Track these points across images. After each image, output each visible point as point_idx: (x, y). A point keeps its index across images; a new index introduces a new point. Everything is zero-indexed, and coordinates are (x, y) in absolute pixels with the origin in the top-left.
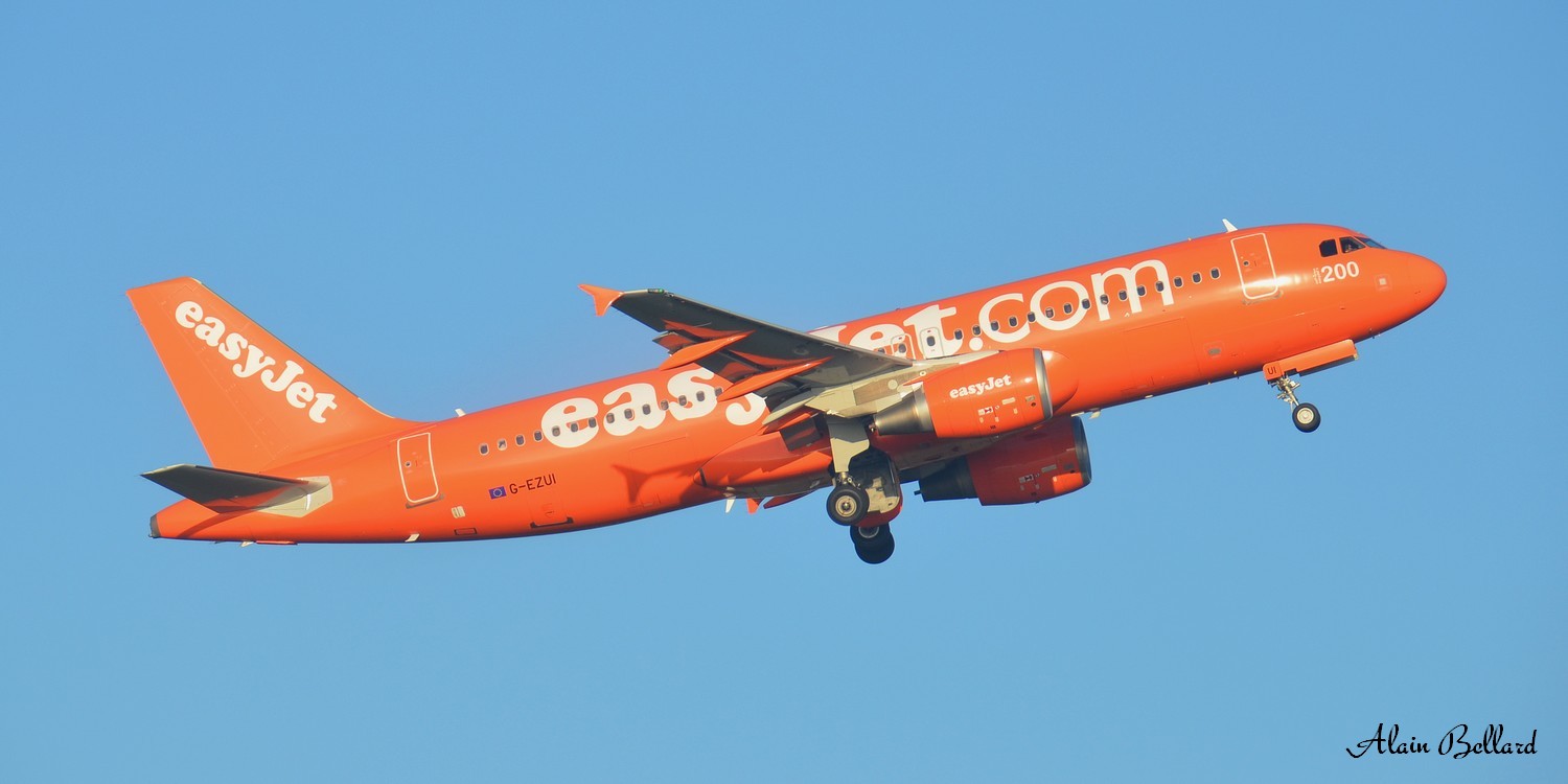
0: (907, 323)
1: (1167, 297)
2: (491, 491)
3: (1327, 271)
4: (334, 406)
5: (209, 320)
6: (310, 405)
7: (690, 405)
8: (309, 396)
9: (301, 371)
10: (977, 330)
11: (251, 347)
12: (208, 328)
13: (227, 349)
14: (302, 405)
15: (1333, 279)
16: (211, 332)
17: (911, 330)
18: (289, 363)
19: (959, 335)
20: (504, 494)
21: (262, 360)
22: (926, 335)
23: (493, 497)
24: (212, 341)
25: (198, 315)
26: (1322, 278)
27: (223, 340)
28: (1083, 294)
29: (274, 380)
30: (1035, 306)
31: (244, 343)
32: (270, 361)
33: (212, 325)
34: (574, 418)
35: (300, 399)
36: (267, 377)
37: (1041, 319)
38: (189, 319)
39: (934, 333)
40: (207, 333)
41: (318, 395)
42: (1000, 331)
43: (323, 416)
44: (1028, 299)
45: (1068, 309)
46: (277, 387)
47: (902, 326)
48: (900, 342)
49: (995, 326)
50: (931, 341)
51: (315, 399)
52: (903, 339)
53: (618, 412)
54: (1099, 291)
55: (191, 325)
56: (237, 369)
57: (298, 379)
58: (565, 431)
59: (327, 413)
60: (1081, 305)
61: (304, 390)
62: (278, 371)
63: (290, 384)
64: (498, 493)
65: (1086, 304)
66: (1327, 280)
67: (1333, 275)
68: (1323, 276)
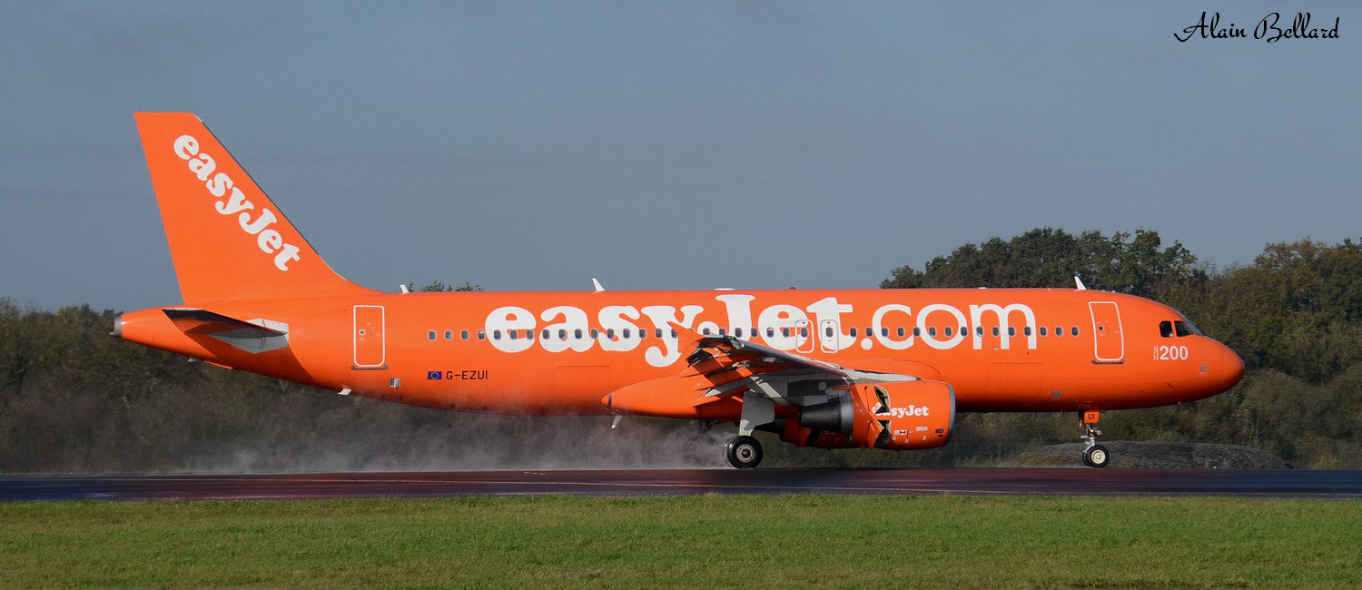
0: (810, 309)
1: (1032, 342)
2: (430, 373)
3: (1164, 350)
4: (297, 258)
5: (203, 156)
6: (277, 252)
7: (616, 339)
8: (277, 244)
9: (275, 221)
10: (869, 333)
11: (235, 189)
12: (201, 164)
13: (214, 186)
14: (270, 252)
15: (1167, 358)
16: (203, 168)
17: (812, 317)
18: (265, 210)
19: (853, 334)
20: (440, 378)
21: (242, 203)
22: (825, 326)
23: (429, 378)
24: (202, 176)
25: (194, 149)
26: (1159, 356)
27: (212, 176)
28: (962, 322)
29: (249, 223)
30: (921, 323)
31: (230, 184)
32: (249, 205)
33: (205, 162)
34: (514, 326)
35: (269, 245)
36: (244, 218)
37: (924, 335)
38: (186, 151)
39: (833, 325)
40: (199, 168)
41: (285, 245)
42: (890, 338)
43: (286, 265)
44: (915, 312)
45: (948, 332)
46: (251, 230)
47: (805, 311)
48: (804, 326)
49: (884, 333)
50: (829, 332)
51: (282, 248)
52: (806, 324)
53: (554, 330)
54: (976, 322)
55: (187, 157)
56: (219, 205)
57: (271, 226)
58: (505, 336)
59: (290, 263)
60: (959, 331)
61: (274, 238)
62: (255, 215)
63: (263, 230)
64: (435, 375)
65: (964, 332)
66: (1162, 358)
67: (1168, 355)
68: (1161, 353)
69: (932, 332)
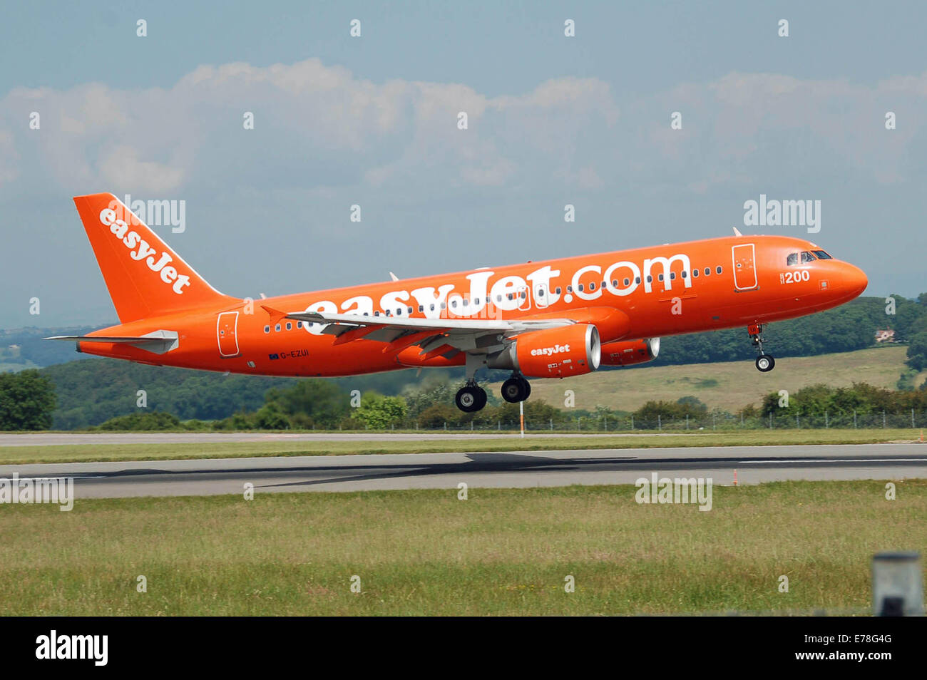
0: (529, 278)
1: (688, 282)
2: (270, 355)
3: (789, 276)
5: (119, 222)
6: (174, 281)
7: (392, 315)
8: (174, 276)
10: (570, 289)
11: (143, 242)
12: (118, 227)
13: (128, 241)
14: (170, 281)
15: (792, 282)
16: (120, 230)
17: (530, 283)
18: (163, 254)
19: (558, 292)
20: (277, 358)
21: (148, 250)
22: (538, 289)
23: (271, 359)
24: (120, 235)
25: (113, 218)
26: (785, 281)
27: (126, 235)
28: (637, 274)
29: (154, 264)
30: (607, 278)
31: (139, 238)
32: (153, 251)
33: (121, 225)
35: (168, 277)
36: (150, 261)
37: (609, 286)
38: (107, 219)
39: (544, 288)
40: (117, 230)
41: (179, 276)
42: (584, 292)
43: (181, 289)
44: (603, 271)
45: (627, 282)
46: (155, 268)
47: (525, 279)
49: (581, 289)
50: (541, 293)
51: (177, 279)
52: (525, 289)
54: (647, 273)
55: (108, 223)
56: (133, 254)
57: (168, 264)
59: (184, 288)
60: (634, 281)
61: (171, 272)
62: (157, 258)
63: (163, 267)
64: (274, 357)
65: (638, 280)
66: (788, 282)
67: (792, 279)
68: (786, 279)
69: (615, 284)
